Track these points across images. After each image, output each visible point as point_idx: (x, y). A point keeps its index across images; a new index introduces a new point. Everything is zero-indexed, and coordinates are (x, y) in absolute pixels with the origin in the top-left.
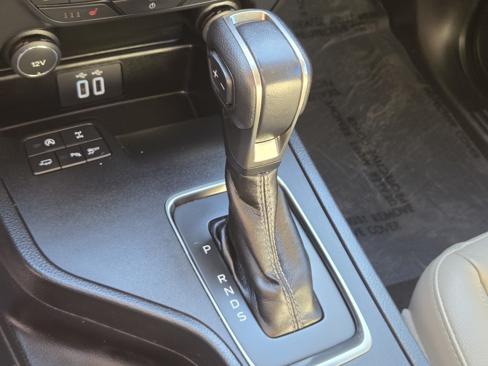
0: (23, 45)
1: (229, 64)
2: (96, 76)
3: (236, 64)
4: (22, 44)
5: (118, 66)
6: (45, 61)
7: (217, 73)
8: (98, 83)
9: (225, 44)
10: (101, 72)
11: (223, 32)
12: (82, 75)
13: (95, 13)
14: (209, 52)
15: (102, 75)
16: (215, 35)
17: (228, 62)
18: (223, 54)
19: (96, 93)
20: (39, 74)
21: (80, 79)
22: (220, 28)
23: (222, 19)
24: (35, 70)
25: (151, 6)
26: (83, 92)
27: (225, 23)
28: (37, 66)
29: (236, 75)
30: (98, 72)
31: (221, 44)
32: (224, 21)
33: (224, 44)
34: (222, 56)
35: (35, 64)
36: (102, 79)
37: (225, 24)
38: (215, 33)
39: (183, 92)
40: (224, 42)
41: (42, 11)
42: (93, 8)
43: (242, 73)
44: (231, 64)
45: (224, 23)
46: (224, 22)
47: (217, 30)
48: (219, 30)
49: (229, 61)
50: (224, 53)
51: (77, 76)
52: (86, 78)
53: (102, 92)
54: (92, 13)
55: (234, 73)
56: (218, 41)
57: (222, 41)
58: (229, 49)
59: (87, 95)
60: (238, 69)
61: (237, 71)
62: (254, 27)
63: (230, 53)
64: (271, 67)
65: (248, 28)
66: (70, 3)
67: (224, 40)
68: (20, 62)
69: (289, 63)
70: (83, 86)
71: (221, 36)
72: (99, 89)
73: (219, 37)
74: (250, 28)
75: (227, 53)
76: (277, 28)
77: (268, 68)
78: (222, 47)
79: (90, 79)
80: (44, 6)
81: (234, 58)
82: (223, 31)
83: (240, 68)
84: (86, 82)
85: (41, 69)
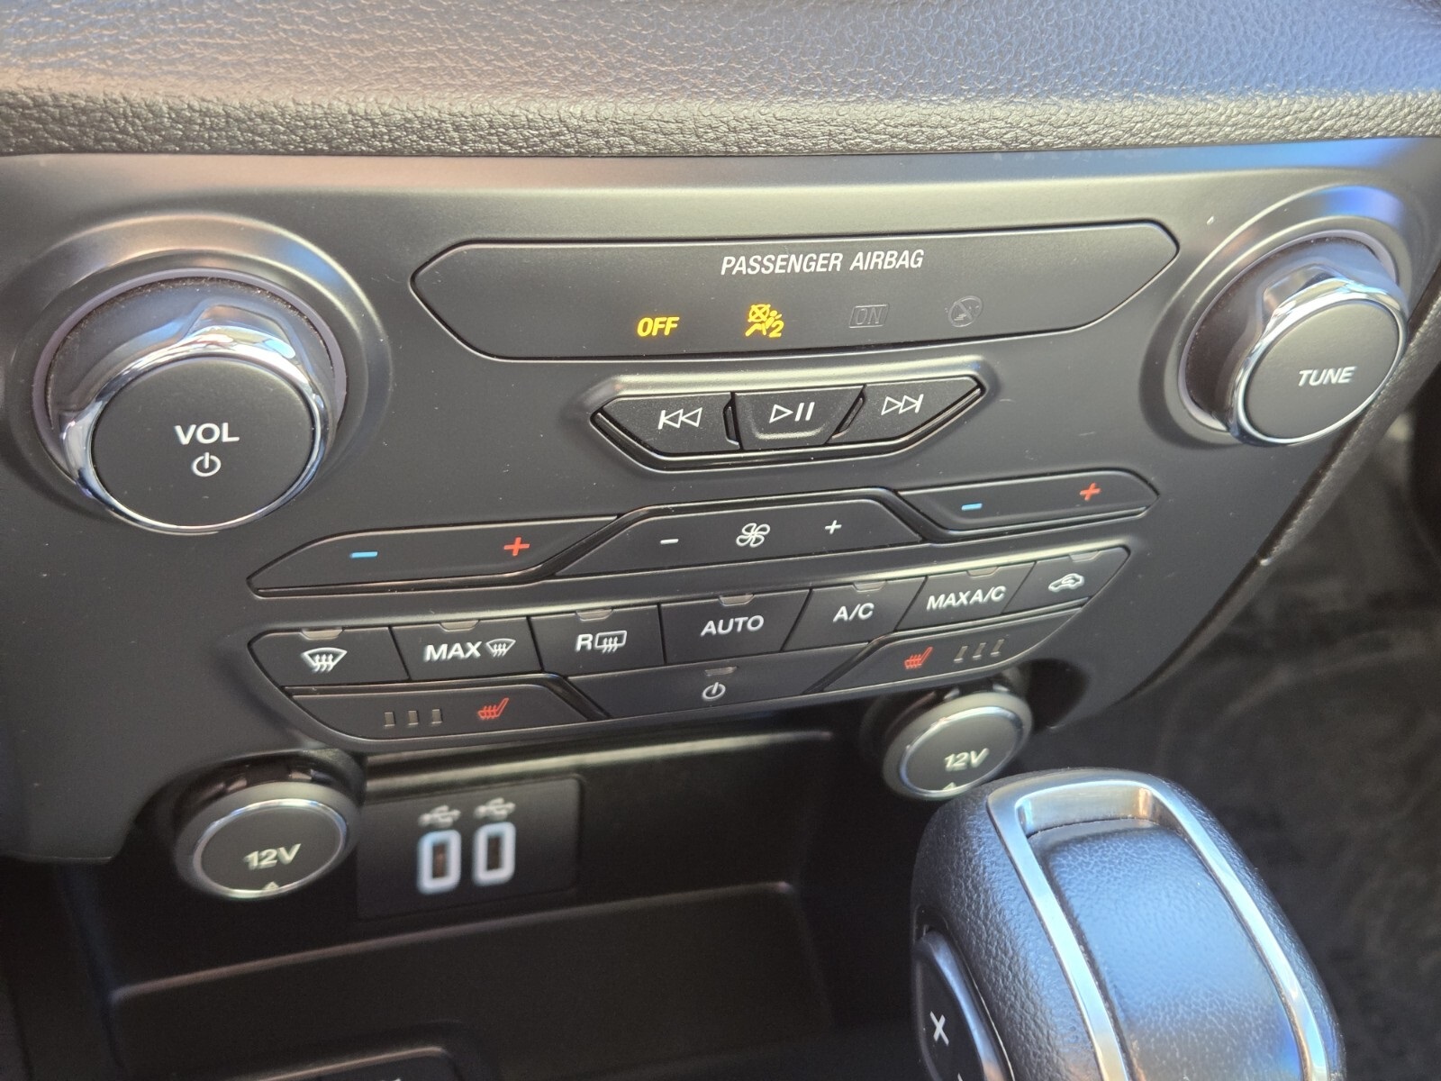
0: (222, 794)
1: (1004, 1017)
2: (488, 820)
3: (1033, 1026)
4: (221, 786)
5: (570, 787)
6: (297, 847)
7: (944, 1029)
8: (495, 844)
9: (992, 925)
10: (511, 806)
11: (984, 873)
12: (443, 814)
13: (497, 713)
14: (919, 935)
15: (510, 818)
16: (953, 878)
17: (999, 1008)
18: (980, 966)
19: (484, 876)
20: (271, 889)
21: (433, 828)
22: (975, 851)
23: (984, 811)
24: (259, 878)
25: (709, 694)
26: (439, 871)
27: (993, 829)
28: (265, 863)
29: (1031, 1071)
30: (498, 807)
31: (976, 923)
32: (989, 821)
33: (986, 925)
34: (974, 974)
35: (260, 860)
36: (508, 833)
37: (993, 834)
38: (953, 869)
39: (783, 886)
40: (986, 915)
41: (302, 704)
42: (493, 699)
43: (1058, 1072)
44: (1011, 1019)
45: (989, 832)
46: (990, 826)
47: (960, 859)
48: (971, 860)
49: (1005, 1003)
50: (985, 964)
51: (426, 818)
52: (455, 826)
53: (505, 872)
54: (487, 713)
55: (1020, 1058)
56: (962, 903)
57: (978, 909)
58: (1006, 953)
59: (451, 879)
60: (1040, 1048)
61: (1035, 1055)
62: (1111, 862)
63: (1010, 969)
64: (1182, 1056)
65: (1088, 864)
66: (409, 680)
67: (986, 907)
68: (208, 844)
69: (1255, 1040)
70: (440, 849)
71: (975, 888)
72: (494, 862)
73: (967, 888)
74: (1096, 864)
75: (996, 968)
76: (1207, 869)
77: (1168, 1055)
78: (979, 937)
79: (467, 829)
80: (313, 688)
81: (1028, 995)
82: (985, 868)
83: (1049, 1044)
84: (454, 840)
85: (279, 872)
